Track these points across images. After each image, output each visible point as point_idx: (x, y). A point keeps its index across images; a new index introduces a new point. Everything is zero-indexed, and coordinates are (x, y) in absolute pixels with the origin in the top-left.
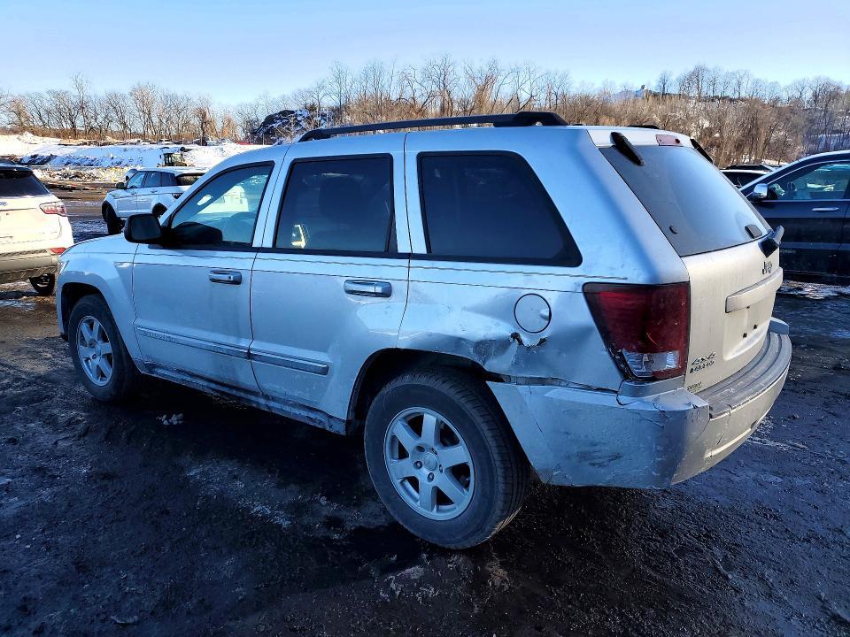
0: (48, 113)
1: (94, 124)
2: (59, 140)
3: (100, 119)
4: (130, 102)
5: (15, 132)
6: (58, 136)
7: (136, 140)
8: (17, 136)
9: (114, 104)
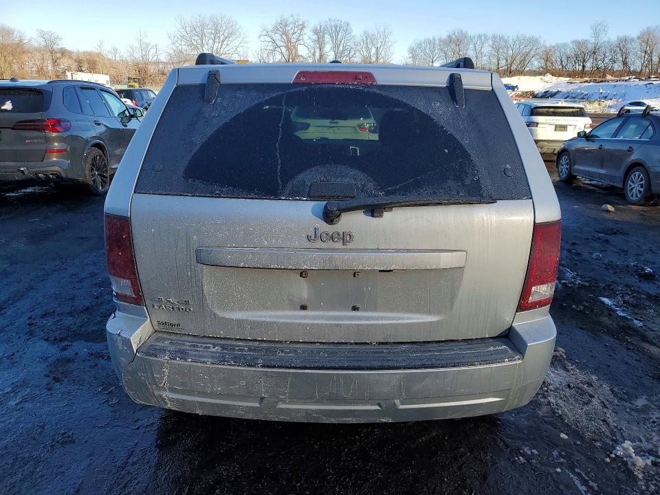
0: (568, 58)
1: (601, 65)
2: (568, 79)
3: (607, 60)
4: (636, 45)
5: (540, 74)
6: (569, 76)
7: (627, 78)
8: (541, 77)
9: (622, 47)
